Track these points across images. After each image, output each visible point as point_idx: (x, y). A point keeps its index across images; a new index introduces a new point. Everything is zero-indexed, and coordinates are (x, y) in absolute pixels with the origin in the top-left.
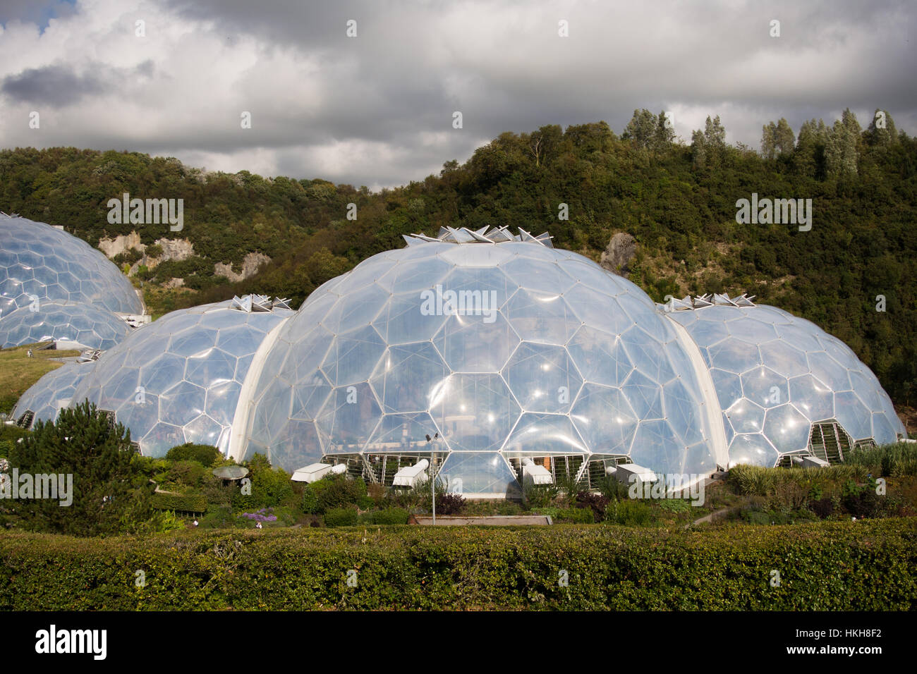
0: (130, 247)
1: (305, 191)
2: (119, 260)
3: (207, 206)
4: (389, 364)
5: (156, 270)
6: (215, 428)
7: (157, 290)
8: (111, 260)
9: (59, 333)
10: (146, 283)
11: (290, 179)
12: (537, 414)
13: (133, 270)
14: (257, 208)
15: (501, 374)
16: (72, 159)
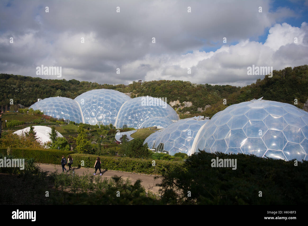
0: (177, 104)
1: (223, 88)
2: (174, 107)
3: (196, 93)
4: (230, 134)
5: (183, 109)
6: (187, 149)
7: (183, 114)
8: (172, 107)
9: (158, 125)
10: (180, 113)
11: (219, 85)
12: (273, 150)
13: (177, 109)
14: (209, 93)
15: (262, 138)
16: (165, 83)
